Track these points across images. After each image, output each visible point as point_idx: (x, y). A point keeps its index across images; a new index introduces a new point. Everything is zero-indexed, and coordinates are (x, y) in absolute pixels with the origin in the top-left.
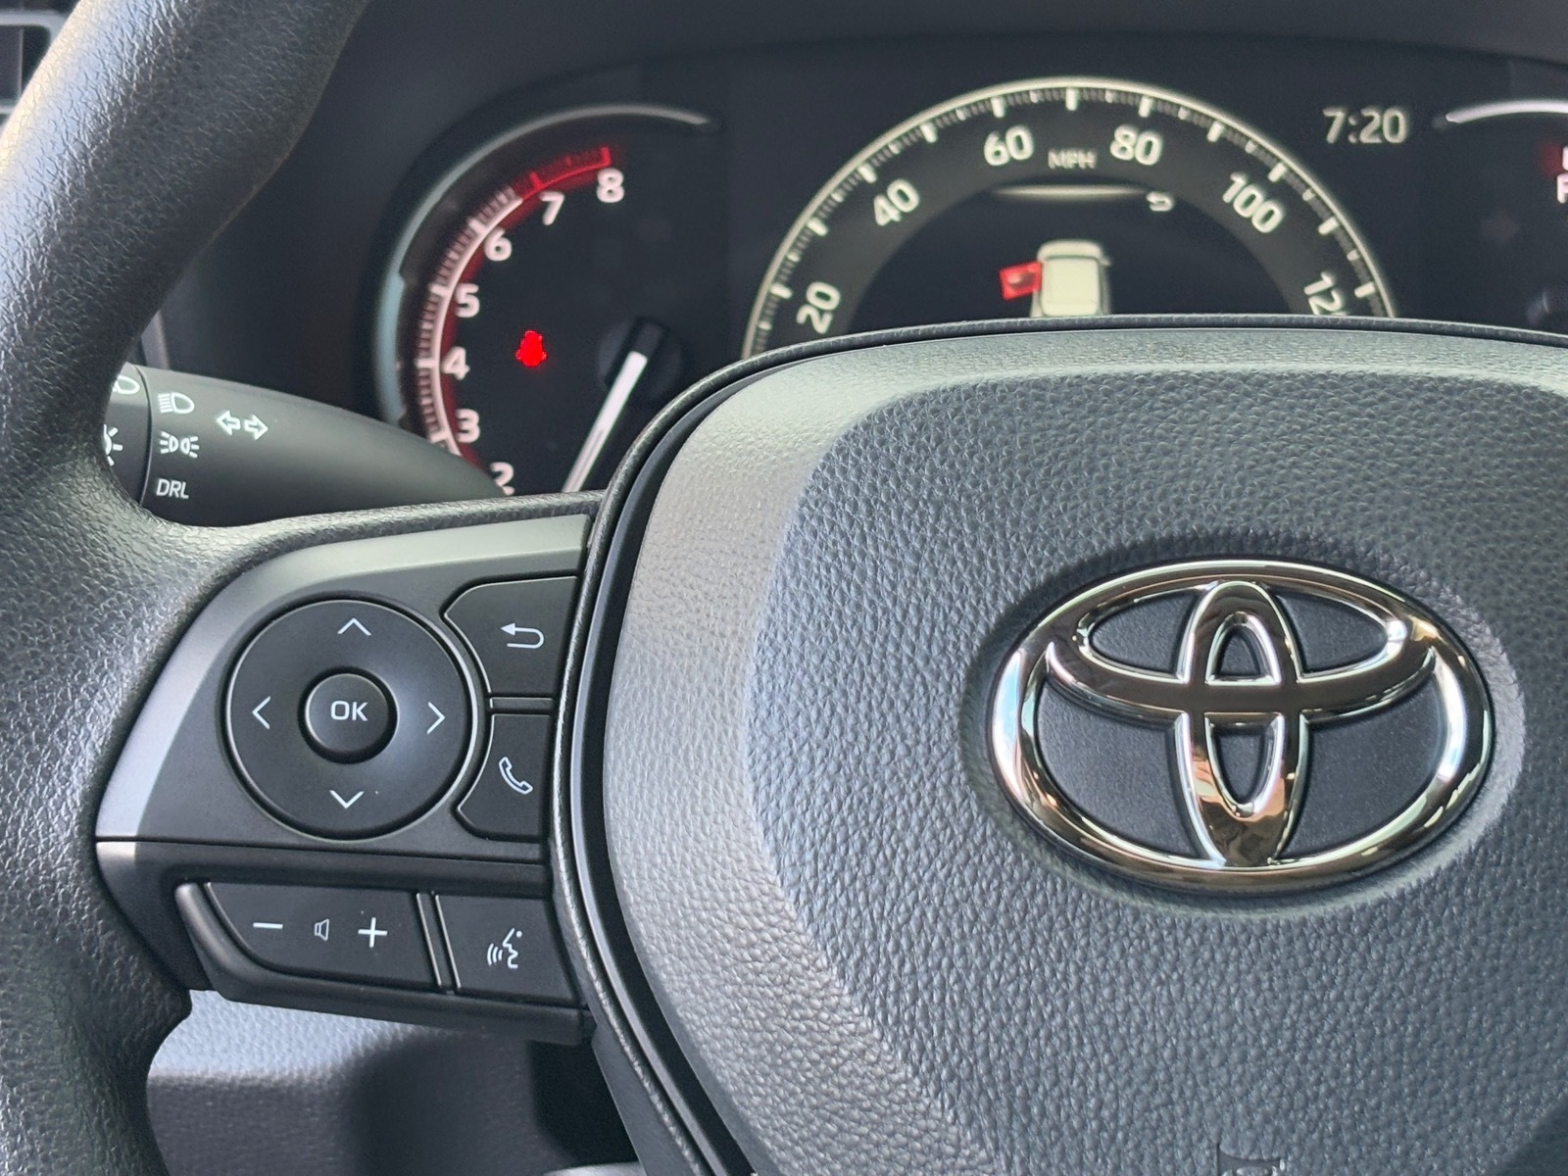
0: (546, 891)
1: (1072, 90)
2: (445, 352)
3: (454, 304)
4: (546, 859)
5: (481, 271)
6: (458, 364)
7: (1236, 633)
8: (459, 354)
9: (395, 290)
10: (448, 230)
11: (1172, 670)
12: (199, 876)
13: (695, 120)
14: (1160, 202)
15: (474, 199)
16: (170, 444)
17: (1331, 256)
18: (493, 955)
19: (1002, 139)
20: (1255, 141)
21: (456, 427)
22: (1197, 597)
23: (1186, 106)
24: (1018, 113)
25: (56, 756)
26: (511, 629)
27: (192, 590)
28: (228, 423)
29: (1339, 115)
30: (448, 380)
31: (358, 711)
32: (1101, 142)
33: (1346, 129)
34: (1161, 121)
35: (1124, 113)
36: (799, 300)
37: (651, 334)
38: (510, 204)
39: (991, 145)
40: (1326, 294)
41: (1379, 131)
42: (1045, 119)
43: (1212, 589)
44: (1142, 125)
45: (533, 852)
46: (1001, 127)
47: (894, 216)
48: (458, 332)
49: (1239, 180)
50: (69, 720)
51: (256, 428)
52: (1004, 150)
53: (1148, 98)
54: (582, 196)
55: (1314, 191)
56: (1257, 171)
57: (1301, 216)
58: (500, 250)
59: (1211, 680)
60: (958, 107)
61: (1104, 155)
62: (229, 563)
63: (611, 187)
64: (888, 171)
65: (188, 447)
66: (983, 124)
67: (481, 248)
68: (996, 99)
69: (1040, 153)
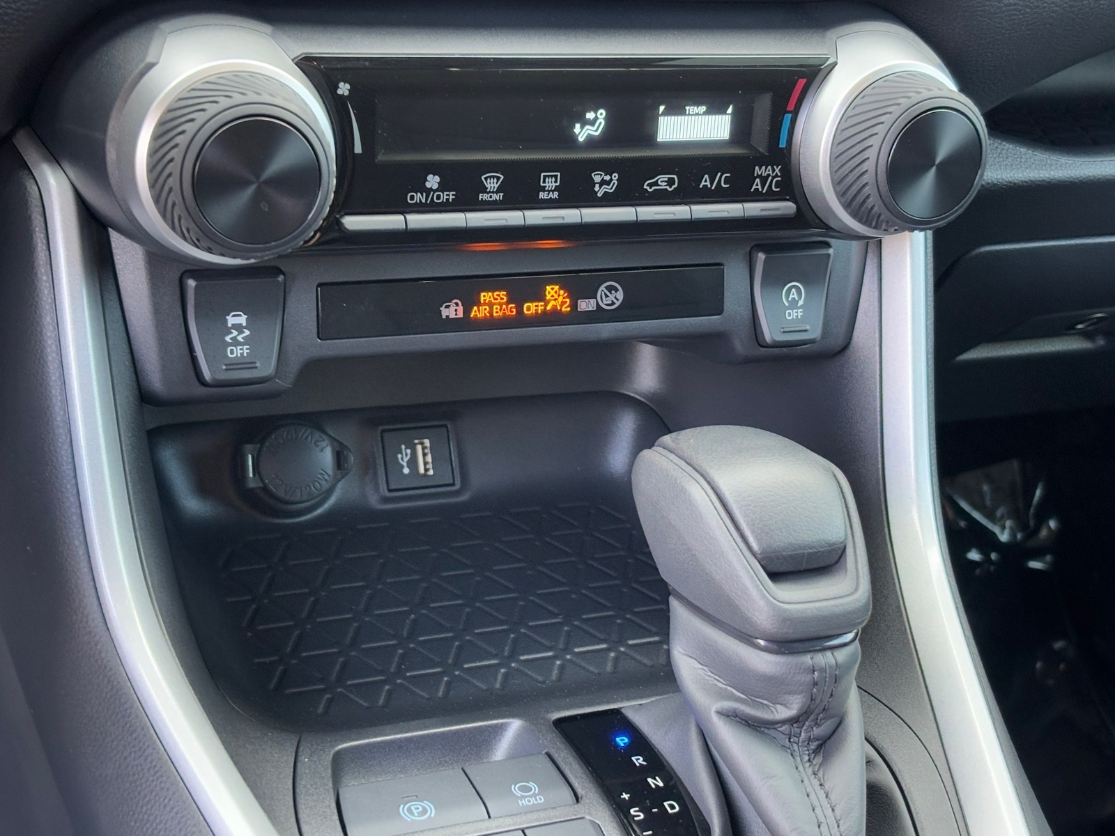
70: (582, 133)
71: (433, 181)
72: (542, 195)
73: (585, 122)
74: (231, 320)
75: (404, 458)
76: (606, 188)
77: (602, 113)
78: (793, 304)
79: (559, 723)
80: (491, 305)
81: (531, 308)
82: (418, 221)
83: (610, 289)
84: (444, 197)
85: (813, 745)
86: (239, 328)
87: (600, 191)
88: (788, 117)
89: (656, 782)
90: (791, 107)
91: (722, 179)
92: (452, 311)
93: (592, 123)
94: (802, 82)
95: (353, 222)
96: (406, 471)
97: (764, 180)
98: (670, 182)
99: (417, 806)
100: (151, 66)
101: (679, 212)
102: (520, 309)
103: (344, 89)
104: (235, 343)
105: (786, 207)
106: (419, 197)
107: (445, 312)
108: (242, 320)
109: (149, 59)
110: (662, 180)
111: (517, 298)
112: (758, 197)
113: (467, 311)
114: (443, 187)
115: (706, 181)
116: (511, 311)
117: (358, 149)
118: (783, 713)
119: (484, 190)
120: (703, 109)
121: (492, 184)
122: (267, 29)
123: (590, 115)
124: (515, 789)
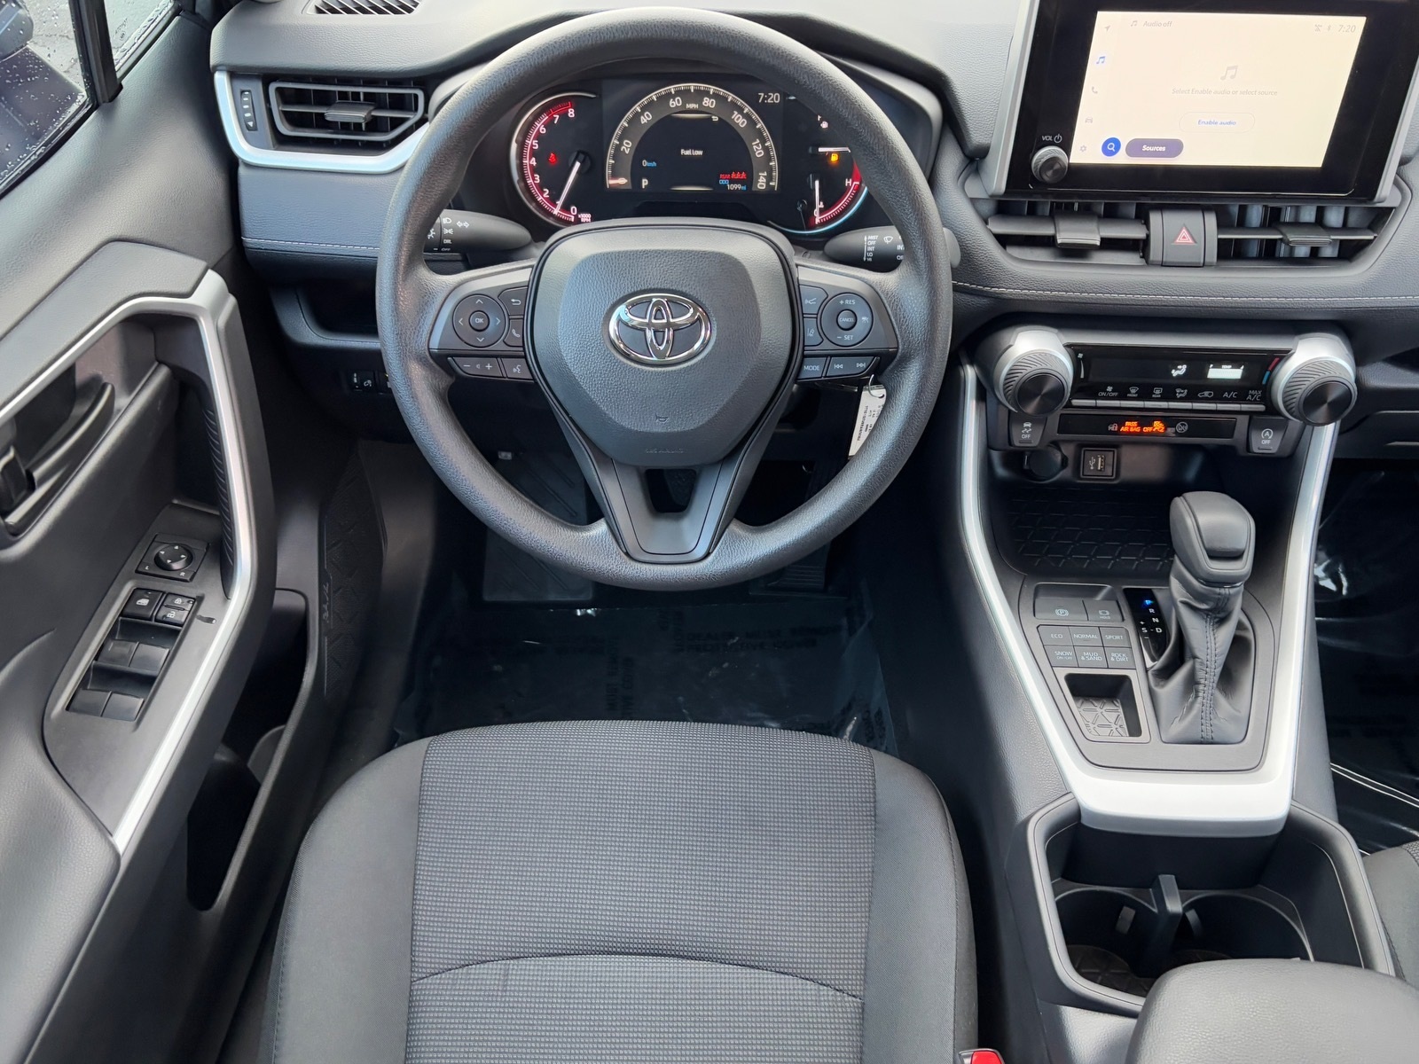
0: (525, 357)
1: (692, 86)
2: (530, 159)
3: (532, 145)
4: (524, 350)
5: (539, 137)
6: (533, 161)
7: (659, 310)
8: (534, 159)
9: (514, 146)
10: (530, 125)
11: (646, 318)
12: (452, 356)
13: (593, 96)
14: (715, 119)
15: (536, 116)
16: (446, 231)
17: (759, 134)
18: (515, 370)
19: (674, 100)
20: (740, 102)
21: (534, 180)
22: (650, 302)
23: (722, 91)
24: (678, 93)
25: (419, 332)
26: (513, 300)
27: (444, 295)
28: (460, 224)
29: (762, 94)
30: (531, 166)
31: (481, 320)
32: (700, 102)
33: (764, 99)
34: (716, 96)
35: (706, 93)
36: (621, 144)
37: (582, 156)
38: (545, 118)
39: (671, 102)
40: (757, 145)
41: (773, 99)
42: (684, 94)
43: (654, 300)
44: (710, 97)
45: (521, 349)
46: (674, 97)
47: (645, 121)
48: (534, 154)
49: (736, 113)
50: (421, 324)
51: (466, 225)
52: (675, 103)
53: (712, 89)
54: (564, 115)
55: (755, 116)
56: (740, 110)
57: (752, 123)
58: (543, 131)
59: (654, 321)
60: (662, 91)
61: (701, 105)
62: (455, 284)
63: (571, 113)
64: (644, 109)
65: (450, 231)
66: (669, 96)
67: (531, 148)
68: (672, 88)
69: (684, 104)
70: (1175, 373)
71: (1110, 389)
72: (1154, 396)
73: (1176, 369)
74: (1025, 425)
75: (1092, 463)
76: (1181, 395)
77: (1185, 367)
78: (1267, 438)
79: (1125, 590)
80: (1130, 427)
81: (1146, 429)
82: (1101, 403)
83: (1182, 424)
84: (1113, 394)
85: (1217, 620)
86: (1028, 428)
87: (1178, 396)
88: (1268, 373)
89: (1156, 620)
90: (1270, 368)
91: (1233, 394)
92: (1113, 428)
93: (1180, 370)
94: (1277, 359)
95: (1075, 402)
96: (1092, 468)
97: (1253, 396)
98: (1210, 394)
99: (1062, 611)
100: (1010, 346)
101: (1212, 406)
102: (1142, 429)
103: (1080, 356)
104: (1025, 433)
105: (1261, 407)
106: (1103, 394)
107: (1110, 428)
108: (1029, 425)
109: (1011, 343)
110: (1206, 394)
111: (1141, 425)
112: (1250, 402)
113: (1119, 428)
114: (1113, 391)
115: (1226, 395)
116: (1138, 429)
117: (1082, 376)
118: (1204, 607)
119: (1130, 393)
120: (1230, 366)
121: (1133, 391)
122: (1056, 331)
123: (1179, 367)
124: (1100, 612)
